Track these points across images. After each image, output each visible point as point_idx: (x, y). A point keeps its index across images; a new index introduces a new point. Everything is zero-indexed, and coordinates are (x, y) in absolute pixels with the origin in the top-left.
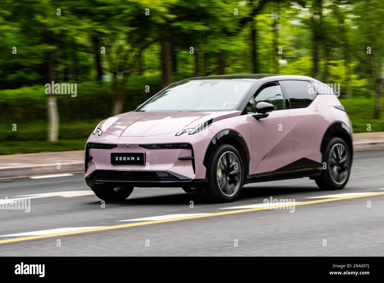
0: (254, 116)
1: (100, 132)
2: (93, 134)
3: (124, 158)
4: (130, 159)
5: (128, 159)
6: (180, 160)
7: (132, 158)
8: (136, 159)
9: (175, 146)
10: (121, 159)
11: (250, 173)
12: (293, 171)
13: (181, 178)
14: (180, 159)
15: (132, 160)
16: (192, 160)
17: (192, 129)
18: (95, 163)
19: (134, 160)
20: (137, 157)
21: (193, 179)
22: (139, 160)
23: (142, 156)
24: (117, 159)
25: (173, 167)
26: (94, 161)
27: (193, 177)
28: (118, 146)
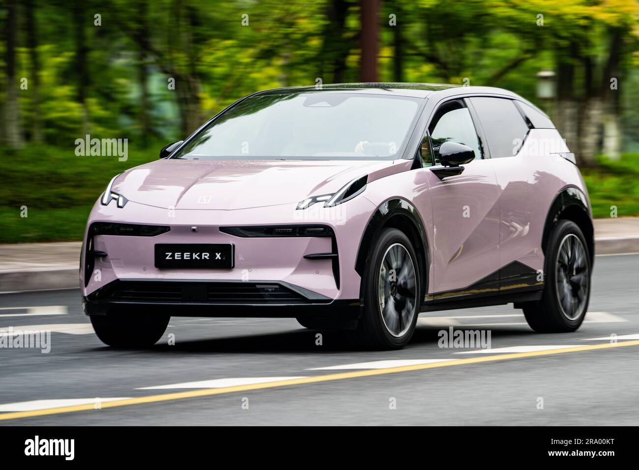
0: (434, 171)
1: (121, 200)
2: (103, 204)
3: (185, 254)
4: (200, 256)
5: (195, 256)
6: (307, 260)
7: (203, 254)
8: (213, 256)
9: (297, 230)
10: (177, 256)
11: (431, 290)
12: (497, 290)
13: (311, 297)
14: (307, 257)
15: (203, 258)
16: (333, 260)
17: (330, 197)
18: (113, 266)
19: (208, 258)
20: (217, 254)
21: (336, 301)
22: (220, 258)
23: (227, 250)
24: (169, 257)
25: (293, 274)
26: (111, 261)
27: (336, 295)
28: (171, 229)
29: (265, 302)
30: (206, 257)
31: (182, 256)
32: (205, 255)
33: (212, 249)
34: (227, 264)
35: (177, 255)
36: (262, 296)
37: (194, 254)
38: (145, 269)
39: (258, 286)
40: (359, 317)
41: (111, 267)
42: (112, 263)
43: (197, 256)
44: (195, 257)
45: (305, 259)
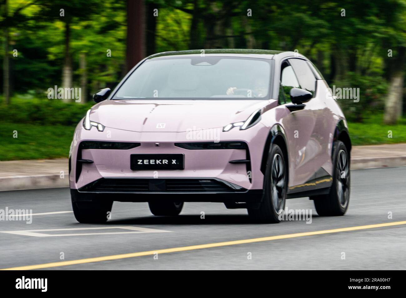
0: (288, 107)
1: (100, 126)
2: (86, 129)
3: (151, 160)
7: (163, 160)
8: (170, 162)
9: (224, 145)
13: (236, 188)
14: (231, 162)
15: (164, 163)
16: (247, 164)
17: (243, 123)
18: (98, 169)
19: (167, 163)
20: (173, 160)
21: (250, 190)
22: (175, 163)
23: (180, 158)
24: (141, 163)
25: (222, 173)
26: (96, 166)
27: (249, 187)
28: (141, 144)
29: (205, 191)
30: (166, 162)
31: (149, 162)
32: (165, 161)
33: (170, 157)
34: (180, 167)
35: (146, 161)
36: (202, 187)
37: (157, 161)
38: (122, 171)
39: (200, 181)
40: (262, 201)
41: (97, 170)
42: (97, 167)
43: (160, 162)
44: (158, 163)
45: (230, 164)
